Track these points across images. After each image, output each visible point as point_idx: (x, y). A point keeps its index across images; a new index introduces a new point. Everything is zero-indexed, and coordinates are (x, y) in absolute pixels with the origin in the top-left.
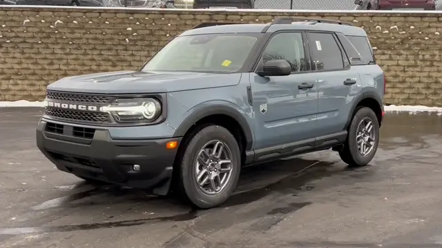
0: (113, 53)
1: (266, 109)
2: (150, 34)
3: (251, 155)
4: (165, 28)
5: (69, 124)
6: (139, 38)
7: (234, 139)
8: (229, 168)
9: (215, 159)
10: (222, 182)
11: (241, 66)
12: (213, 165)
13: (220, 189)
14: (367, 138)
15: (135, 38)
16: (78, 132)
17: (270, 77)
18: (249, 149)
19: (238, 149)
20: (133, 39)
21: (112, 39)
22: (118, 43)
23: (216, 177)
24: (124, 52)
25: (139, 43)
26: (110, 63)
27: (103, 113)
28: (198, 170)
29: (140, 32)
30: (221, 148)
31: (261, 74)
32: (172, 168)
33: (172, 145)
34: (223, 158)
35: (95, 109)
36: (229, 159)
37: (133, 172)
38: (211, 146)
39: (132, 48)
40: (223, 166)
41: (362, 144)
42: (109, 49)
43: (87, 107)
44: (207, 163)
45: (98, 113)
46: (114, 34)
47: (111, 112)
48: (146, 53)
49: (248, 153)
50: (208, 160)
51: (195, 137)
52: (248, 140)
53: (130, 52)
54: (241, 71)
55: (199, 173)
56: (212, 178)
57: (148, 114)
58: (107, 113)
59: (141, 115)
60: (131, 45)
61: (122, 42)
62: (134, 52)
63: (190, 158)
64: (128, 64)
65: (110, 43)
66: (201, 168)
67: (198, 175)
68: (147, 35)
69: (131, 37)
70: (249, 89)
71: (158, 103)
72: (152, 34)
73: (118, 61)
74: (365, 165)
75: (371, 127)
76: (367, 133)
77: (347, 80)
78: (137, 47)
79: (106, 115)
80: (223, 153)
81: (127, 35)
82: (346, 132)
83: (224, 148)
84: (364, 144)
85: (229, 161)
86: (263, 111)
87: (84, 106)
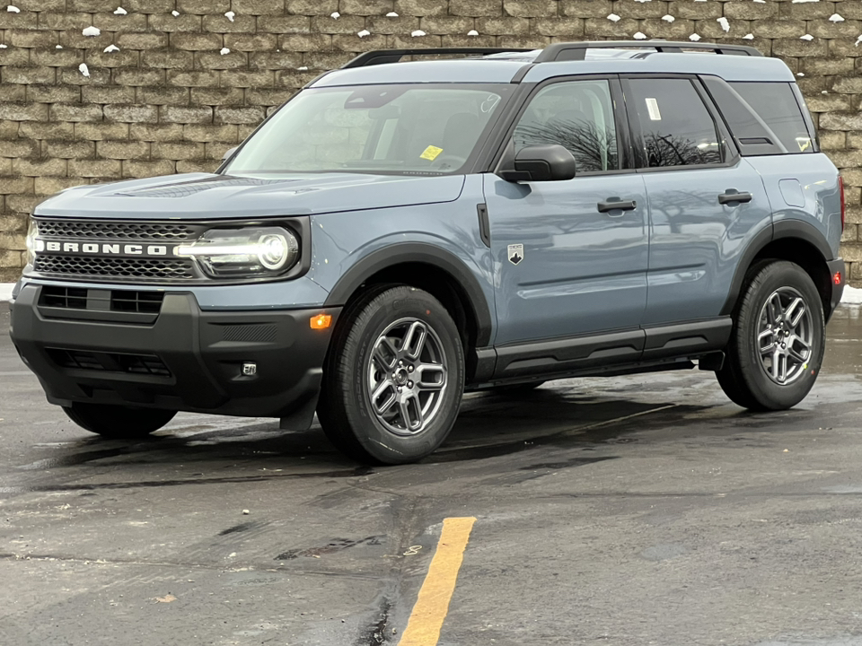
0: (36, 112)
1: (521, 255)
2: (162, 50)
3: (488, 359)
4: (214, 25)
5: (101, 286)
6: (127, 60)
7: (450, 319)
8: (440, 383)
9: (409, 361)
10: (423, 412)
11: (464, 161)
12: (403, 372)
13: (422, 425)
14: (789, 341)
15: (112, 63)
16: (121, 300)
17: (530, 183)
18: (485, 345)
19: (458, 340)
20: (103, 64)
21: (29, 66)
22: (51, 79)
23: (411, 400)
24: (72, 110)
25: (126, 78)
26: (25, 150)
27: (180, 260)
28: (373, 382)
29: (130, 40)
30: (422, 336)
31: (509, 178)
32: (320, 371)
33: (321, 322)
34: (425, 358)
35: (163, 251)
36: (439, 362)
37: (243, 379)
38: (399, 333)
39: (101, 96)
40: (427, 375)
41: (776, 355)
42: (22, 102)
43: (145, 249)
44: (391, 366)
45: (170, 259)
46: (40, 50)
47: (196, 256)
48: (148, 112)
49: (482, 353)
50: (394, 361)
51: (368, 309)
52: (481, 323)
53: (96, 111)
54: (463, 171)
55: (376, 389)
56: (403, 400)
57: (271, 260)
58: (189, 259)
59: (257, 263)
60: (97, 87)
61: (68, 78)
62: (108, 112)
63: (358, 355)
64: (87, 151)
65: (22, 79)
66: (379, 378)
67: (374, 392)
68: (154, 50)
69: (96, 60)
70: (482, 211)
71: (292, 237)
72: (170, 48)
73: (52, 141)
74: (786, 407)
75: (802, 311)
76: (788, 326)
77: (728, 192)
78: (120, 93)
79: (186, 263)
80: (425, 348)
81: (85, 53)
82: (728, 321)
83: (429, 337)
84: (781, 356)
85: (440, 367)
86: (516, 259)
87: (137, 247)
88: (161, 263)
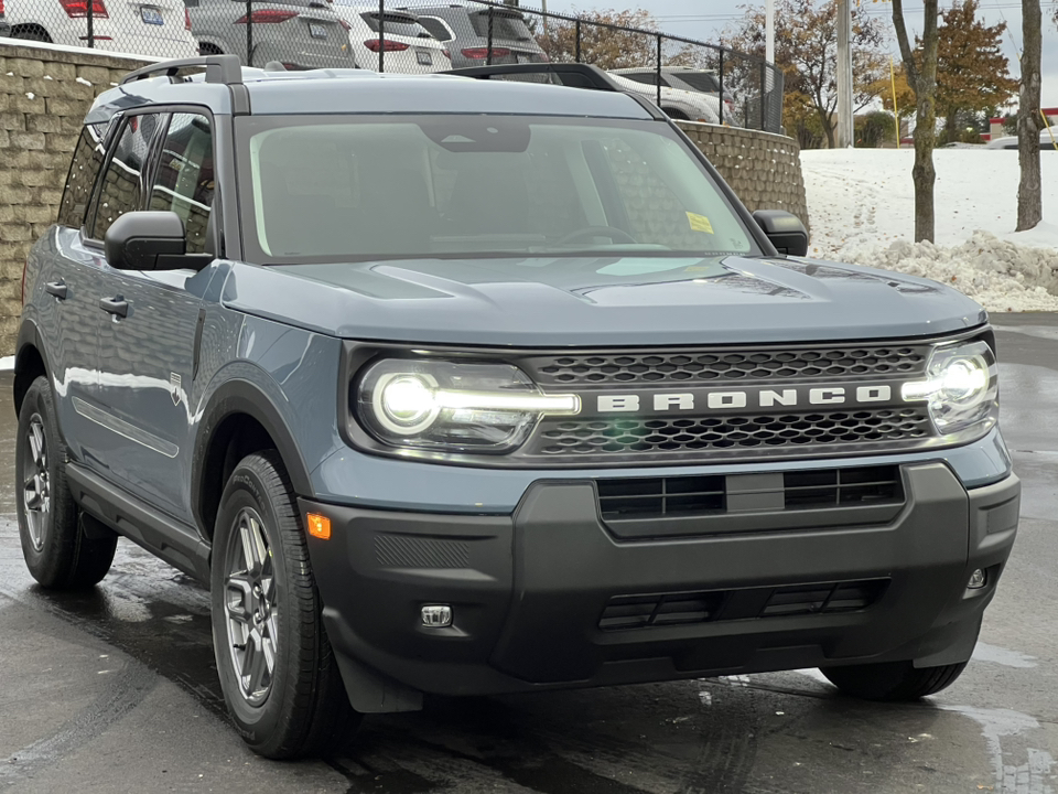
5: (758, 468)
27: (909, 407)
35: (884, 393)
43: (851, 393)
45: (895, 406)
58: (922, 404)
79: (918, 411)
87: (835, 391)
88: (875, 414)
